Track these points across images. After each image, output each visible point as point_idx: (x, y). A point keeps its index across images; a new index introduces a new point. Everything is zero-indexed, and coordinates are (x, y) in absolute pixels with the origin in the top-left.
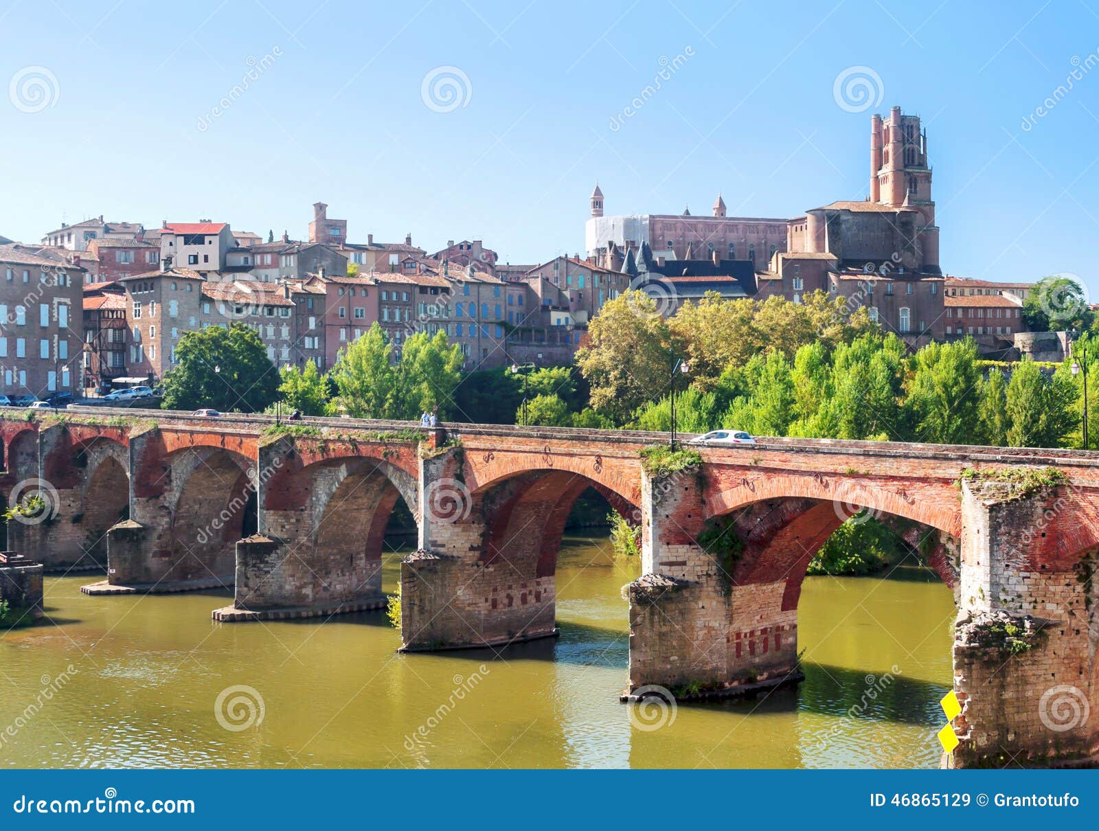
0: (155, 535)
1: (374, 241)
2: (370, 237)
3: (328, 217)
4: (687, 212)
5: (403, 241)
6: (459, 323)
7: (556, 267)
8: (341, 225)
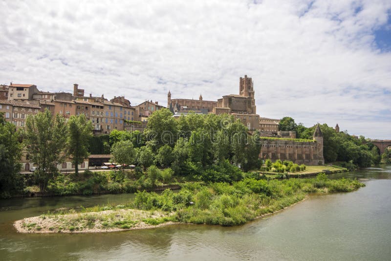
2: (91, 95)
3: (78, 89)
5: (101, 97)
6: (107, 118)
7: (145, 104)
8: (83, 91)
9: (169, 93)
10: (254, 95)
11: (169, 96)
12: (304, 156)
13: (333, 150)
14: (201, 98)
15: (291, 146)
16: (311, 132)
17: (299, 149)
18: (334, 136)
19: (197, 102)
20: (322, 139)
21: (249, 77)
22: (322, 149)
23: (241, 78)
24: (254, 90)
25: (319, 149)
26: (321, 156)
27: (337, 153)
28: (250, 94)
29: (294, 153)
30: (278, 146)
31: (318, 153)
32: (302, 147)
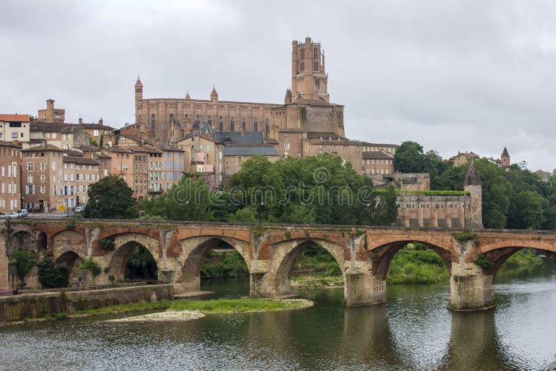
0: (176, 274)
1: (84, 122)
3: (55, 108)
4: (188, 96)
6: (166, 172)
7: (193, 140)
8: (61, 112)
9: (139, 81)
10: (326, 83)
11: (139, 89)
12: (449, 223)
13: (499, 210)
14: (214, 94)
15: (426, 204)
16: (459, 174)
17: (441, 209)
18: (499, 181)
19: (208, 104)
20: (480, 190)
21: (314, 41)
22: (479, 209)
23: (295, 43)
24: (326, 71)
25: (475, 209)
26: (477, 222)
27: (506, 215)
28: (317, 81)
29: (433, 218)
30: (405, 206)
31: (472, 215)
32: (446, 206)
